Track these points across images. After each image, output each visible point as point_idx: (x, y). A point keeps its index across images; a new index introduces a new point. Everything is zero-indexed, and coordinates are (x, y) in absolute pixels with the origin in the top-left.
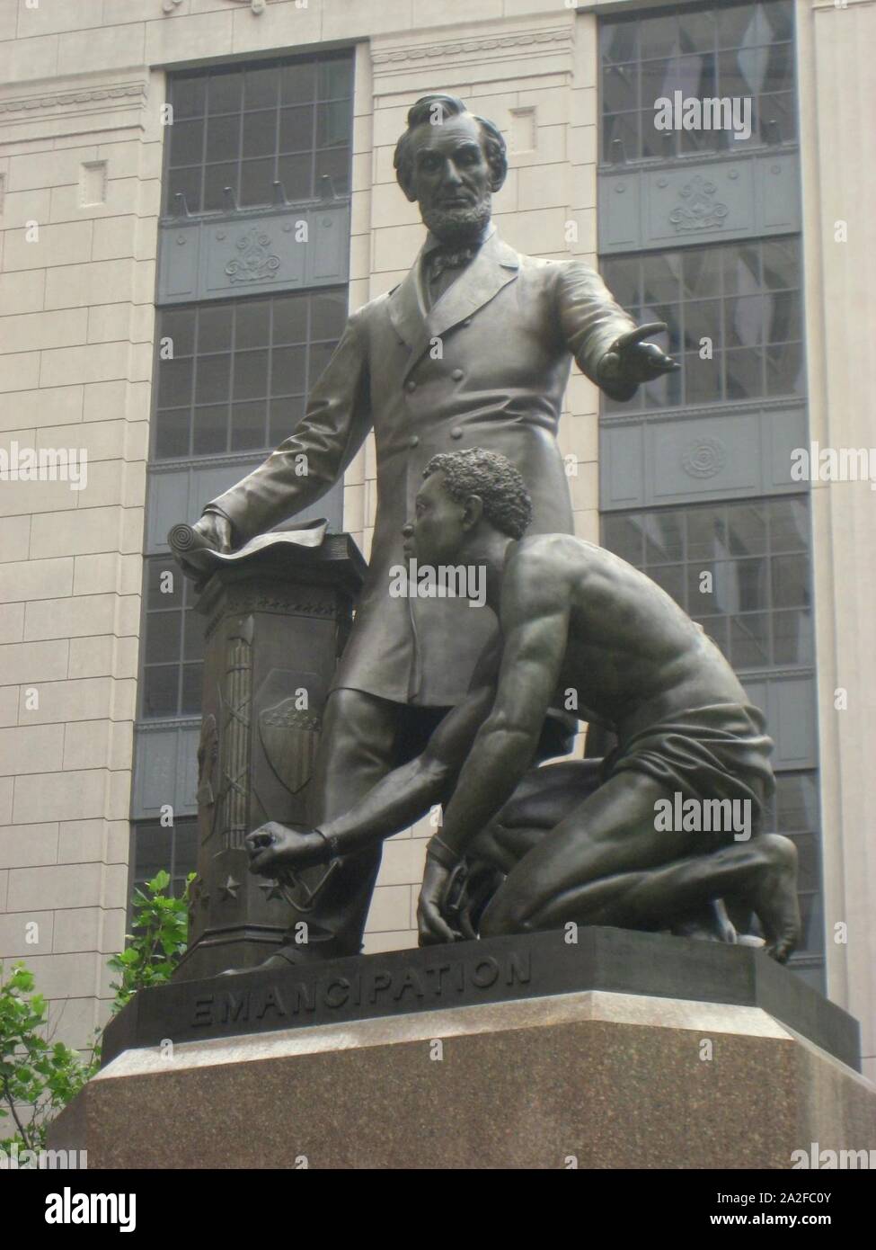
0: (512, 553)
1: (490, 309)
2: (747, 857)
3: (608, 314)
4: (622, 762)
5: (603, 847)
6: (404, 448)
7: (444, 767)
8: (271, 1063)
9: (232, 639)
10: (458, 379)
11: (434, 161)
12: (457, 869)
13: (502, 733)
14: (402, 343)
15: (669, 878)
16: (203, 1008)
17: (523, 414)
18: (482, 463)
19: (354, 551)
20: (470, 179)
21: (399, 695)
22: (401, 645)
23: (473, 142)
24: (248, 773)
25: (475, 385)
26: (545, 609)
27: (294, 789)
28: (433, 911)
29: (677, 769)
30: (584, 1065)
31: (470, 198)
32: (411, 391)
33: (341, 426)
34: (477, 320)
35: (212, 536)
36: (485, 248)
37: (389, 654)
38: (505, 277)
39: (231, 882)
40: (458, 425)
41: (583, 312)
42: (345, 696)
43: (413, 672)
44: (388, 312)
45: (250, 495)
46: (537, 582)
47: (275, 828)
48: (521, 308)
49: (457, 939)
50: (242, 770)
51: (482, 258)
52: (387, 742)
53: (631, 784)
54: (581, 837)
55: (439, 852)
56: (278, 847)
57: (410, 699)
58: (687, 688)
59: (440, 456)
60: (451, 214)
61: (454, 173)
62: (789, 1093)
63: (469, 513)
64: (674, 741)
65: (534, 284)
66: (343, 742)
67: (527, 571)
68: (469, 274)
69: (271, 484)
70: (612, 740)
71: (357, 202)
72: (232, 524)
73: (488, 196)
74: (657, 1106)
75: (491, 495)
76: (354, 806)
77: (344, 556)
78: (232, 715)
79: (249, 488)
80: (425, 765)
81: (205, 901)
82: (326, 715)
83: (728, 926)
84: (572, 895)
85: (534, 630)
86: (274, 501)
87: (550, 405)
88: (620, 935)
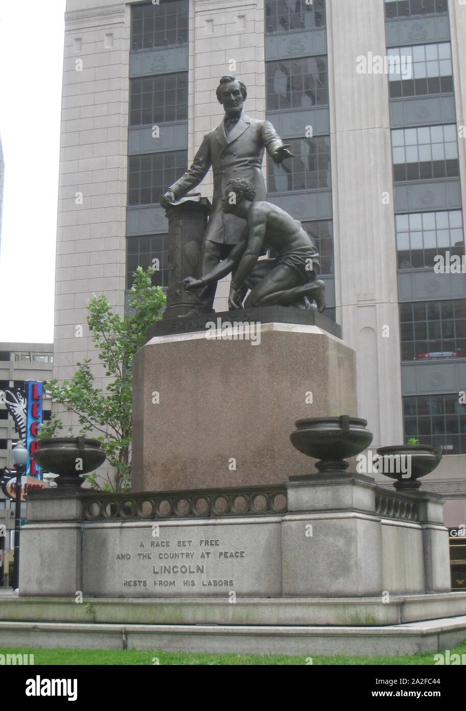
0: (251, 206)
1: (243, 135)
2: (312, 286)
3: (275, 138)
4: (280, 262)
5: (276, 284)
6: (221, 174)
7: (233, 261)
8: (192, 341)
9: (176, 226)
10: (235, 155)
11: (228, 94)
12: (238, 291)
13: (249, 255)
14: (219, 145)
15: (292, 292)
16: (174, 326)
17: (253, 164)
18: (243, 182)
19: (208, 201)
20: (237, 99)
21: (221, 241)
22: (221, 228)
23: (238, 89)
24: (182, 261)
25: (240, 157)
26: (260, 223)
27: (194, 266)
28: (232, 302)
29: (294, 264)
30: (272, 342)
31: (237, 104)
32: (223, 158)
33: (203, 166)
34: (240, 138)
35: (169, 197)
36: (241, 117)
37: (218, 230)
38: (247, 126)
39: (178, 291)
40: (235, 168)
41: (268, 136)
42: (207, 242)
43: (225, 236)
44: (215, 135)
45: (180, 185)
46: (258, 216)
47: (190, 278)
48: (251, 134)
49: (239, 308)
50: (180, 261)
51: (241, 120)
52: (218, 254)
53: (283, 268)
54: (270, 281)
55: (233, 286)
56: (191, 284)
57: (224, 242)
58: (297, 242)
59: (231, 180)
60: (231, 109)
61: (233, 97)
62: (323, 348)
63: (239, 196)
64: (293, 257)
65: (255, 128)
66: (207, 255)
67: (255, 212)
68: (237, 125)
69: (185, 182)
70: (277, 254)
71: (191, 45)
72: (175, 194)
73: (242, 103)
74: (290, 352)
75: (245, 191)
76: (210, 272)
77: (206, 203)
78: (177, 247)
79: (179, 184)
80: (229, 261)
81: (172, 296)
82: (202, 247)
83: (307, 302)
84: (268, 296)
85: (257, 228)
86: (186, 187)
87: (259, 161)
88: (280, 308)
